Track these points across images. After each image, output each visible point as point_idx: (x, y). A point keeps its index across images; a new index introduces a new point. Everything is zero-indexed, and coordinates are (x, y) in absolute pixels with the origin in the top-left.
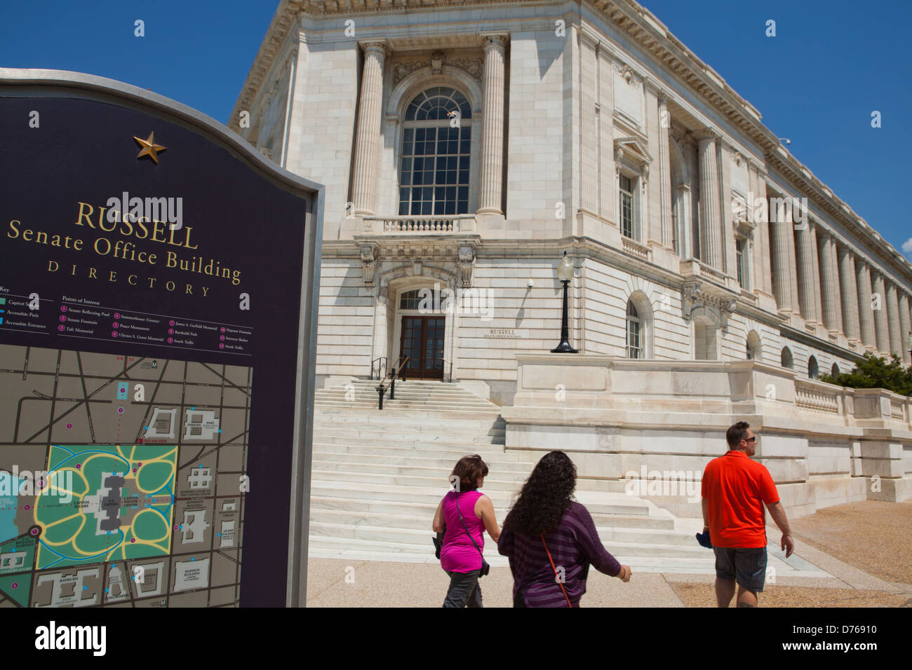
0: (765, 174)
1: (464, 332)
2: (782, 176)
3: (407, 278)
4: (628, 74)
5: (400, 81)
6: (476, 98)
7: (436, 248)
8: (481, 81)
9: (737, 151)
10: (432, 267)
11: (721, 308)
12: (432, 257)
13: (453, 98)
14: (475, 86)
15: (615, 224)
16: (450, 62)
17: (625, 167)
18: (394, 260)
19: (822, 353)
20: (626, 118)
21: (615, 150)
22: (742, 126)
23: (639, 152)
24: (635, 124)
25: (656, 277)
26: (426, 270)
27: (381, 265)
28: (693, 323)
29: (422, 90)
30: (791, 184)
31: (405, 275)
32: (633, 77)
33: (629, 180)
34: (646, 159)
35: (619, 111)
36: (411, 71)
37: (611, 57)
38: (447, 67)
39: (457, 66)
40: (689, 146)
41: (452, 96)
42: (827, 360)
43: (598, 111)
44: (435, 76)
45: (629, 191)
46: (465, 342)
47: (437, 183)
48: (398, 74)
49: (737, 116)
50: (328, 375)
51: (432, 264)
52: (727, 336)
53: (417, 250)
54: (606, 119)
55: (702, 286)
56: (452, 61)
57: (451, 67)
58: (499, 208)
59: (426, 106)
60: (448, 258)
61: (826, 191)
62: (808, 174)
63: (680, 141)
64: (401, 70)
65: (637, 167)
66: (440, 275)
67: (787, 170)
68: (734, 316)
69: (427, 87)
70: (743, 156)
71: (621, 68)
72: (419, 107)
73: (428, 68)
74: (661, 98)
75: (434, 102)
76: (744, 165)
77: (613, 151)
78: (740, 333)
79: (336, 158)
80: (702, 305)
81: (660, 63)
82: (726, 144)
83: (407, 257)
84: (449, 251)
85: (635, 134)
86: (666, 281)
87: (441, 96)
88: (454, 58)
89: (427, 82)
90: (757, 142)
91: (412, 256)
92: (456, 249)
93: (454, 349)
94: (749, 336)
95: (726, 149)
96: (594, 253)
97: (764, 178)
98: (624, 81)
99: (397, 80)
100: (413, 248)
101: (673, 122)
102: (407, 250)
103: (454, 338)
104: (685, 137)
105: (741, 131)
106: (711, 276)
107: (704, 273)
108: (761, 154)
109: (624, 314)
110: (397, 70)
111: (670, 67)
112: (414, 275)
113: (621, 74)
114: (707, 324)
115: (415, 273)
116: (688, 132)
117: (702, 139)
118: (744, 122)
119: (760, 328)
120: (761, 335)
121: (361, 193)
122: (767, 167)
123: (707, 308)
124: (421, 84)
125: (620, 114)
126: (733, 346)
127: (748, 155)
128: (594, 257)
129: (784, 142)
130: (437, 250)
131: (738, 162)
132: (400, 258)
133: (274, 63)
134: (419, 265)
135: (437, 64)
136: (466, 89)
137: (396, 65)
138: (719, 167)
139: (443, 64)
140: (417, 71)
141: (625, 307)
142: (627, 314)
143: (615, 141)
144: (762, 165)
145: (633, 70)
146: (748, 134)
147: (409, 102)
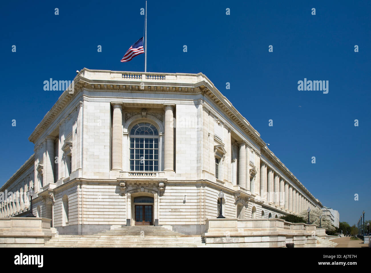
0: (260, 156)
1: (161, 210)
2: (265, 156)
3: (138, 193)
4: (219, 122)
5: (128, 119)
6: (160, 128)
7: (149, 182)
8: (163, 121)
9: (252, 148)
10: (148, 189)
11: (245, 200)
12: (148, 186)
13: (150, 127)
14: (160, 123)
15: (214, 175)
16: (149, 113)
17: (217, 155)
18: (133, 186)
19: (273, 212)
20: (218, 138)
21: (214, 149)
22: (254, 139)
23: (222, 150)
24: (221, 140)
25: (226, 191)
26: (146, 190)
27: (127, 188)
28: (237, 205)
29: (137, 123)
30: (268, 158)
31: (137, 192)
32: (221, 123)
33: (218, 159)
34: (224, 152)
35: (216, 135)
36: (133, 115)
37: (214, 116)
38: (148, 115)
39: (153, 115)
40: (236, 146)
41: (150, 126)
42: (274, 214)
43: (209, 135)
44: (143, 118)
45: (218, 163)
46: (162, 213)
47: (145, 159)
48: (127, 116)
49: (253, 136)
50: (112, 225)
51: (148, 188)
52: (247, 209)
53: (142, 183)
54: (212, 138)
55: (241, 194)
56: (150, 113)
57: (150, 115)
58: (172, 169)
59: (139, 129)
60: (154, 186)
61: (278, 160)
62: (273, 154)
63: (233, 144)
64: (128, 115)
65: (221, 155)
66: (151, 192)
67: (267, 154)
68: (249, 202)
69: (139, 122)
70: (254, 150)
71: (216, 120)
72: (136, 130)
73: (140, 115)
74: (229, 130)
75: (142, 128)
76: (254, 153)
77: (214, 150)
78: (251, 207)
79: (105, 148)
80: (240, 199)
81: (229, 117)
82: (249, 145)
83: (138, 185)
84: (154, 184)
85: (221, 144)
86: (230, 193)
87: (145, 126)
88: (151, 111)
89: (139, 120)
90: (258, 144)
91: (140, 185)
92: (157, 183)
93: (158, 216)
94: (253, 208)
95: (249, 148)
96: (208, 185)
97: (260, 157)
98: (217, 124)
99: (127, 119)
100: (140, 182)
101: (232, 138)
102: (138, 183)
103: (158, 212)
104: (234, 143)
105: (254, 141)
106: (243, 190)
107: (241, 189)
108: (260, 149)
109: (217, 203)
110: (127, 115)
111: (232, 119)
112: (141, 192)
113: (216, 122)
114: (240, 205)
115: (142, 191)
116: (236, 141)
117: (241, 144)
118: (255, 138)
119: (256, 205)
120: (256, 207)
121: (116, 162)
122: (261, 153)
123: (241, 200)
124: (137, 121)
125: (216, 136)
126: (248, 211)
127: (256, 149)
128: (208, 186)
129: (267, 145)
130: (150, 183)
131: (252, 152)
132: (135, 186)
133: (66, 106)
134: (143, 188)
135: (144, 114)
136: (156, 124)
137: (126, 113)
138: (247, 154)
139: (146, 114)
140: (136, 116)
141: (217, 201)
142: (218, 203)
143: (215, 146)
144: (259, 152)
145: (220, 120)
146: (256, 142)
147: (132, 127)
